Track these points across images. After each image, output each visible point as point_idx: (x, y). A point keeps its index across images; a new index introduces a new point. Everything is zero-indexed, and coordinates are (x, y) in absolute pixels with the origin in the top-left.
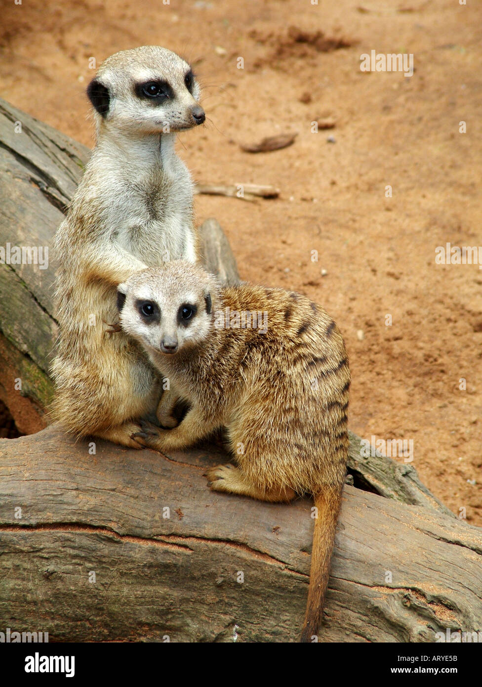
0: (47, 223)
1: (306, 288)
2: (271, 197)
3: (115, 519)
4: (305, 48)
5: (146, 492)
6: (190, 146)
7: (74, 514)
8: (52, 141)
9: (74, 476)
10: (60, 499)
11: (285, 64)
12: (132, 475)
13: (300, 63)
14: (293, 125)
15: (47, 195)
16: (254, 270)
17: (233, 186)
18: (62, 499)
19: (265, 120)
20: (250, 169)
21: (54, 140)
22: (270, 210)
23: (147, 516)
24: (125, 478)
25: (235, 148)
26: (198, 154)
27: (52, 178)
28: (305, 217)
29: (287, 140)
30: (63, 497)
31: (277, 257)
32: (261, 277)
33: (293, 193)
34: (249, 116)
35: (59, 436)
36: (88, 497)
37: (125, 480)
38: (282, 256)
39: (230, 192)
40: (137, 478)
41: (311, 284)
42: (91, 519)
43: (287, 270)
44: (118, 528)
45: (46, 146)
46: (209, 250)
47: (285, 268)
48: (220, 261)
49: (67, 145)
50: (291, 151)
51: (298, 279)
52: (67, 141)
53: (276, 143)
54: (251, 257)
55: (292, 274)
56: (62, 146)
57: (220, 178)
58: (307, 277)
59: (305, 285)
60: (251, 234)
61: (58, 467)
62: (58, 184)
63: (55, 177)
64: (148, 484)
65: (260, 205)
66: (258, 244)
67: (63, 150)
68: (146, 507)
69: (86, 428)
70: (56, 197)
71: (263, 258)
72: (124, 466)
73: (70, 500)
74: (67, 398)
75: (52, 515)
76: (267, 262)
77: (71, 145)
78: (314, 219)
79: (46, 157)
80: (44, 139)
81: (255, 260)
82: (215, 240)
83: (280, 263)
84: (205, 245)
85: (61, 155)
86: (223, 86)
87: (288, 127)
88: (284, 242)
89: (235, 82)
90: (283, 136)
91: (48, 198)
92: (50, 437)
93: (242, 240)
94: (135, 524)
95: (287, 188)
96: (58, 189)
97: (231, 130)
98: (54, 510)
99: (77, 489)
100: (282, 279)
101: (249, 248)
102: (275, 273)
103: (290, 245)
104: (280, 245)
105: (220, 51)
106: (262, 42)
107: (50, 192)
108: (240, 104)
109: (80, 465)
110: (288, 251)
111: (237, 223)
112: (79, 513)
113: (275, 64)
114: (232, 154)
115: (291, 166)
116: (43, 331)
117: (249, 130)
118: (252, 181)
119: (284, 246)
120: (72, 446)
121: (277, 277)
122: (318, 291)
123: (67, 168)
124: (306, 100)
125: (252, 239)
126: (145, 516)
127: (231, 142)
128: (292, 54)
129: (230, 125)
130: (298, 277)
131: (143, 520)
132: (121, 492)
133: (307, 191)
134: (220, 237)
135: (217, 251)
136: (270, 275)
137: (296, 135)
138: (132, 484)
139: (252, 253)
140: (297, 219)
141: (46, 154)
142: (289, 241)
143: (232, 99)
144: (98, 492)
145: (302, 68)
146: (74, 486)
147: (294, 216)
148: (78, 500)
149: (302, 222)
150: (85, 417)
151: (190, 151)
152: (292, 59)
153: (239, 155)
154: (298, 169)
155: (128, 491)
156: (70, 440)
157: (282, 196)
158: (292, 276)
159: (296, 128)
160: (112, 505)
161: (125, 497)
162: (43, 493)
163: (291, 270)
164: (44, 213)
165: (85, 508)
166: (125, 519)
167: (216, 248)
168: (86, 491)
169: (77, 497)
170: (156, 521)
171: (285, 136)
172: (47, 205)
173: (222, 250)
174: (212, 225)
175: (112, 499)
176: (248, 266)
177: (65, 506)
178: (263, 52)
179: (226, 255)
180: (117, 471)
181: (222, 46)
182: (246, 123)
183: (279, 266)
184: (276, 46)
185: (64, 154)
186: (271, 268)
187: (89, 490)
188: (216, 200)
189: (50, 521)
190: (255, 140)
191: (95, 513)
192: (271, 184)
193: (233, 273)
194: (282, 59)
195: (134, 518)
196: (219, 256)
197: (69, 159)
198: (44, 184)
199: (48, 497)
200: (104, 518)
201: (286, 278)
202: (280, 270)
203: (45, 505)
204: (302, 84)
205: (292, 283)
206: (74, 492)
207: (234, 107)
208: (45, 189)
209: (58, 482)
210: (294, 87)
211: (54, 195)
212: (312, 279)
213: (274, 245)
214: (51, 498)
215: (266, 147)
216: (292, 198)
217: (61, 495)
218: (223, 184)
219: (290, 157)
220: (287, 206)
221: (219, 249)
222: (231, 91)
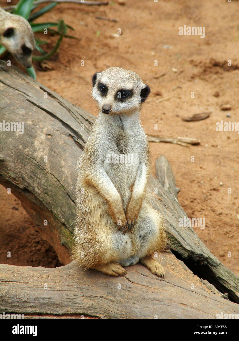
0: (76, 157)
1: (211, 192)
2: (196, 144)
3: (102, 312)
4: (218, 69)
5: (119, 299)
6: (156, 118)
7: (81, 309)
8: (81, 116)
9: (82, 289)
10: (74, 301)
11: (207, 77)
12: (111, 290)
13: (215, 76)
14: (209, 108)
15: (77, 143)
16: (185, 181)
17: (176, 138)
18: (76, 301)
19: (195, 105)
20: (186, 130)
21: (82, 115)
22: (195, 151)
23: (118, 312)
24: (108, 291)
25: (179, 119)
26: (160, 122)
27: (80, 135)
28: (213, 155)
29: (206, 116)
30: (76, 300)
31: (197, 176)
32: (188, 185)
33: (207, 142)
34: (187, 103)
35: (75, 268)
36: (89, 301)
37: (108, 292)
38: (200, 175)
39: (175, 142)
40: (114, 291)
41: (214, 190)
42: (90, 312)
43: (202, 182)
44: (104, 317)
45: (78, 118)
46: (161, 171)
47: (201, 181)
48: (166, 177)
49: (89, 118)
50: (208, 121)
51: (208, 187)
52: (89, 116)
53: (200, 117)
54: (184, 175)
55: (204, 184)
56: (86, 119)
57: (170, 134)
58: (212, 186)
59: (211, 190)
60: (184, 163)
61: (74, 284)
62: (83, 137)
63: (81, 134)
64: (119, 294)
65: (190, 148)
66: (188, 169)
67: (87, 120)
68: (118, 307)
69: (89, 265)
70: (82, 144)
71: (190, 176)
72: (107, 285)
73: (79, 302)
74: (80, 248)
75: (70, 309)
76: (192, 178)
77: (91, 118)
78: (218, 156)
79: (78, 123)
80: (77, 115)
81: (186, 177)
82: (164, 166)
83: (199, 178)
84: (159, 169)
85: (86, 123)
86: (175, 87)
87: (207, 109)
88: (201, 168)
89: (181, 86)
90: (204, 113)
91: (77, 144)
92: (71, 268)
93: (179, 166)
94: (113, 315)
95: (205, 140)
96: (83, 140)
97: (178, 110)
98: (71, 306)
99: (83, 296)
100: (199, 186)
101: (183, 170)
102: (195, 184)
103: (204, 169)
104: (199, 169)
105: (174, 70)
106: (196, 66)
107: (78, 142)
108: (183, 97)
109: (85, 283)
110: (203, 172)
111: (177, 157)
112: (84, 309)
113: (202, 77)
114: (178, 122)
115: (207, 129)
116: (72, 212)
117: (187, 110)
118: (187, 136)
119: (201, 170)
120: (82, 273)
121: (197, 185)
122: (218, 193)
123: (88, 129)
124: (217, 95)
125: (185, 166)
126: (117, 311)
127: (177, 116)
128: (211, 72)
129: (177, 107)
130: (208, 186)
131: (117, 313)
132: (105, 298)
133: (215, 141)
134: (167, 165)
135: (164, 172)
136: (193, 184)
137: (211, 113)
138: (112, 294)
139: (185, 173)
140: (208, 156)
141: (78, 122)
142: (204, 167)
143: (179, 94)
144: (94, 298)
145: (215, 79)
146: (82, 294)
147: (207, 154)
148: (84, 302)
149: (211, 158)
150: (88, 259)
151: (156, 120)
152: (211, 75)
153: (181, 123)
154: (211, 130)
155: (109, 298)
156: (81, 270)
157: (202, 144)
158: (204, 185)
159: (211, 109)
160: (101, 305)
161: (108, 301)
162: (66, 297)
163: (204, 182)
164: (75, 152)
165: (87, 306)
166: (107, 313)
167: (164, 171)
168: (87, 297)
169: (83, 300)
170: (123, 314)
171: (205, 113)
172: (77, 148)
173: (167, 172)
174: (163, 158)
175: (101, 302)
176: (182, 180)
177: (77, 305)
178: (196, 71)
179: (169, 174)
180: (104, 287)
181: (175, 68)
182: (185, 106)
183: (198, 180)
184: (203, 68)
185: (87, 122)
186: (194, 181)
187: (89, 296)
188: (168, 145)
189: (69, 313)
190: (190, 115)
191: (92, 309)
192: (196, 138)
193: (173, 184)
194: (206, 75)
195: (112, 312)
196: (165, 175)
197: (90, 125)
198: (76, 138)
199: (68, 300)
200: (97, 312)
201: (202, 186)
202: (199, 182)
203: (67, 304)
204: (215, 87)
205: (204, 189)
206: (82, 298)
207: (180, 98)
208: (76, 140)
209: (74, 292)
210: (211, 88)
211: (80, 143)
212: (215, 187)
213: (196, 169)
214: (70, 300)
215: (195, 119)
216: (207, 145)
217: (75, 299)
218: (171, 137)
219: (207, 124)
220: (204, 149)
221: (166, 171)
222: (179, 90)
